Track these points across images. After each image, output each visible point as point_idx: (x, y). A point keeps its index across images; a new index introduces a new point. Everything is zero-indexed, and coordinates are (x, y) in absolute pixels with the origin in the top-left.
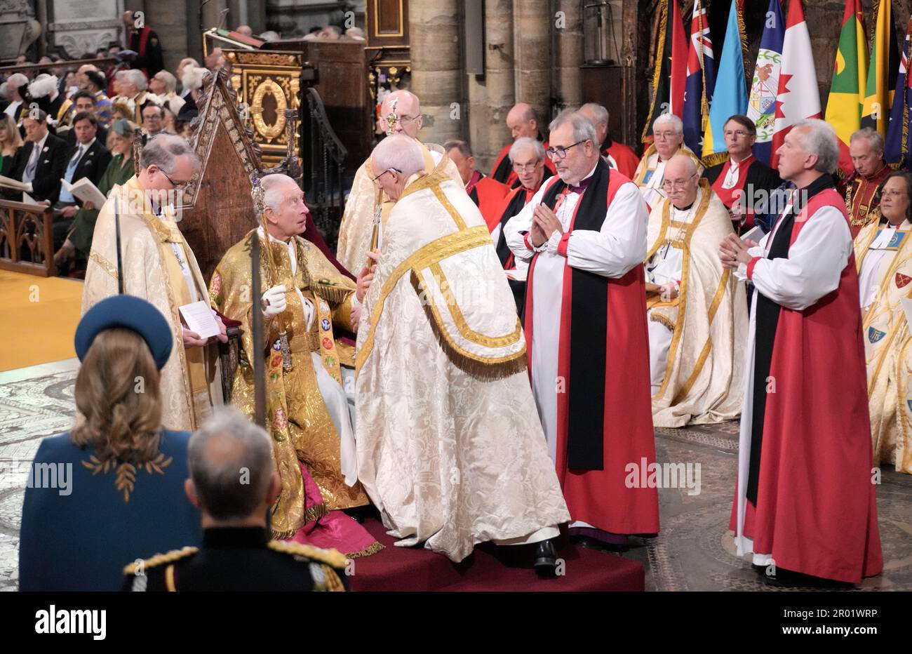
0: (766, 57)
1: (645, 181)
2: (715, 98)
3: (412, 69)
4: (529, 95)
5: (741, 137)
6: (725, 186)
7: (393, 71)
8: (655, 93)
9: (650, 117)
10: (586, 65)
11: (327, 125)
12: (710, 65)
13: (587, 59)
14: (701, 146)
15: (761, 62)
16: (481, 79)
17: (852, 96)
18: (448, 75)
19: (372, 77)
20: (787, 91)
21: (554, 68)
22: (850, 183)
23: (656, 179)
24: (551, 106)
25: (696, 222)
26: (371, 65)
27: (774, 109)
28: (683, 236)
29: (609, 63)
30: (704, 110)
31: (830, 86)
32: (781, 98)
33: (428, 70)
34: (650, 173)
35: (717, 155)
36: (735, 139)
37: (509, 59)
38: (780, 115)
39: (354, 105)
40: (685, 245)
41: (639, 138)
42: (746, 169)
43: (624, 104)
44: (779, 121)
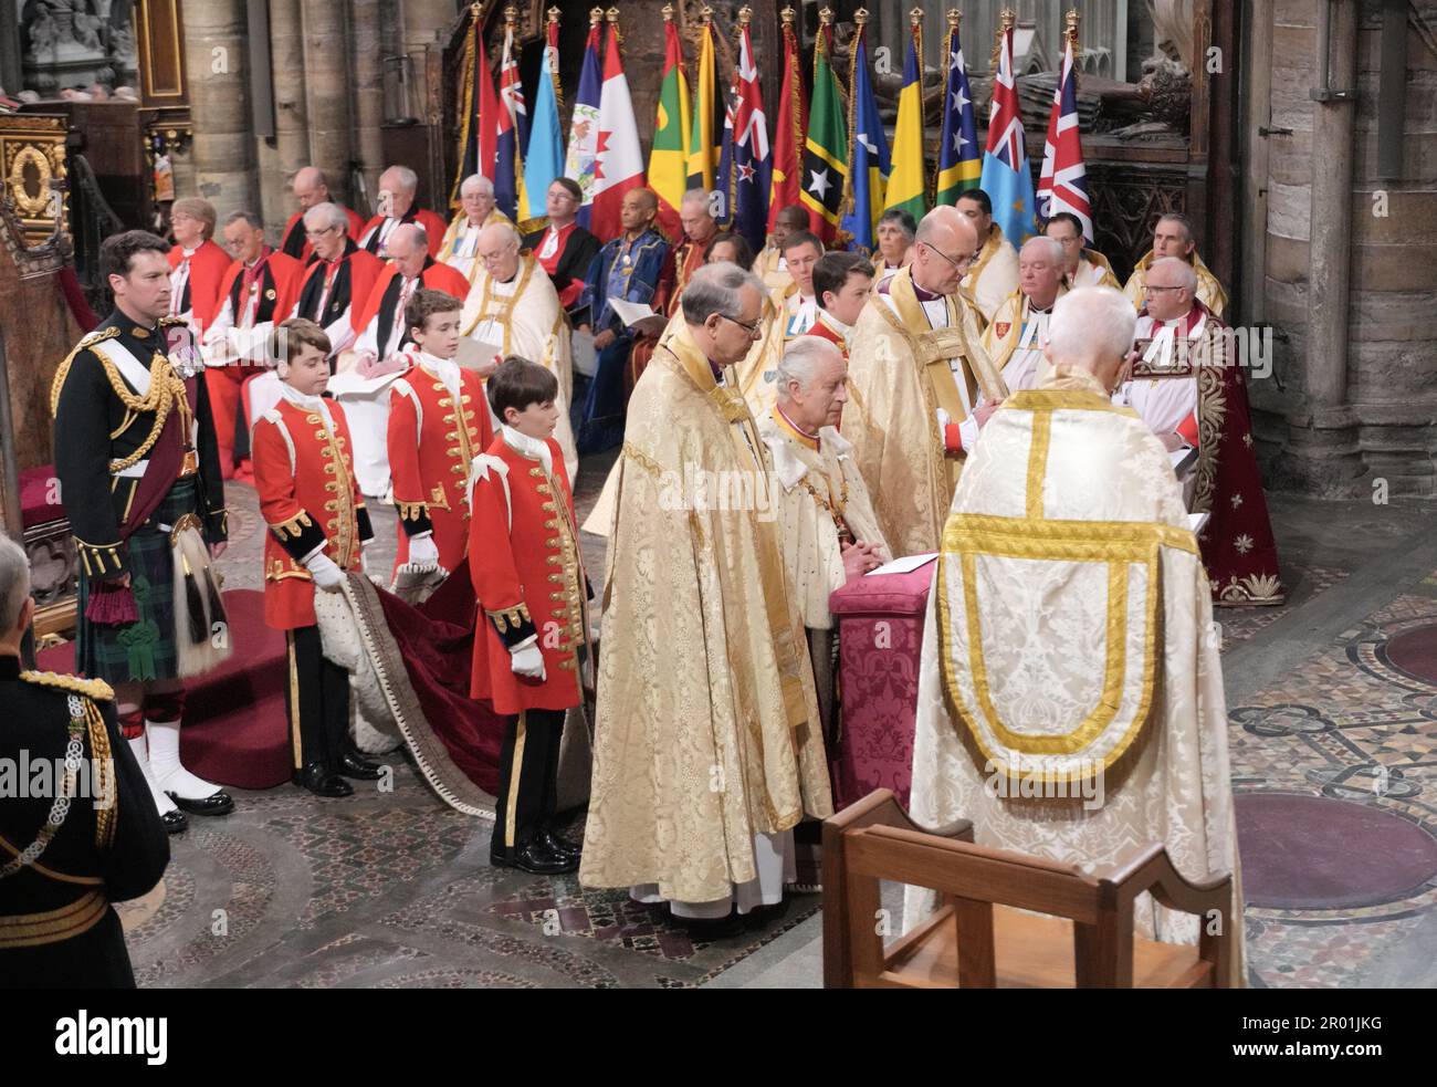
0: (584, 113)
1: (455, 251)
2: (529, 158)
3: (194, 131)
4: (326, 158)
5: (563, 202)
6: (542, 256)
7: (172, 135)
8: (463, 153)
9: (458, 180)
10: (387, 125)
11: (99, 196)
12: (523, 121)
13: (388, 117)
14: (516, 212)
15: (578, 118)
16: (272, 141)
17: (677, 153)
18: (233, 138)
19: (148, 141)
20: (606, 149)
21: (353, 129)
22: (679, 250)
23: (467, 247)
24: (351, 170)
25: (518, 295)
26: (146, 126)
27: (594, 169)
28: (504, 311)
29: (413, 122)
30: (518, 172)
31: (652, 144)
32: (600, 157)
33: (212, 133)
34: (459, 241)
35: (535, 219)
36: (556, 202)
37: (302, 120)
38: (599, 175)
39: (129, 173)
40: (505, 319)
41: (448, 203)
42: (566, 237)
43: (431, 166)
44: (599, 181)
